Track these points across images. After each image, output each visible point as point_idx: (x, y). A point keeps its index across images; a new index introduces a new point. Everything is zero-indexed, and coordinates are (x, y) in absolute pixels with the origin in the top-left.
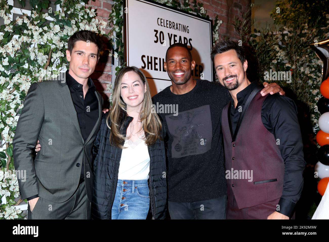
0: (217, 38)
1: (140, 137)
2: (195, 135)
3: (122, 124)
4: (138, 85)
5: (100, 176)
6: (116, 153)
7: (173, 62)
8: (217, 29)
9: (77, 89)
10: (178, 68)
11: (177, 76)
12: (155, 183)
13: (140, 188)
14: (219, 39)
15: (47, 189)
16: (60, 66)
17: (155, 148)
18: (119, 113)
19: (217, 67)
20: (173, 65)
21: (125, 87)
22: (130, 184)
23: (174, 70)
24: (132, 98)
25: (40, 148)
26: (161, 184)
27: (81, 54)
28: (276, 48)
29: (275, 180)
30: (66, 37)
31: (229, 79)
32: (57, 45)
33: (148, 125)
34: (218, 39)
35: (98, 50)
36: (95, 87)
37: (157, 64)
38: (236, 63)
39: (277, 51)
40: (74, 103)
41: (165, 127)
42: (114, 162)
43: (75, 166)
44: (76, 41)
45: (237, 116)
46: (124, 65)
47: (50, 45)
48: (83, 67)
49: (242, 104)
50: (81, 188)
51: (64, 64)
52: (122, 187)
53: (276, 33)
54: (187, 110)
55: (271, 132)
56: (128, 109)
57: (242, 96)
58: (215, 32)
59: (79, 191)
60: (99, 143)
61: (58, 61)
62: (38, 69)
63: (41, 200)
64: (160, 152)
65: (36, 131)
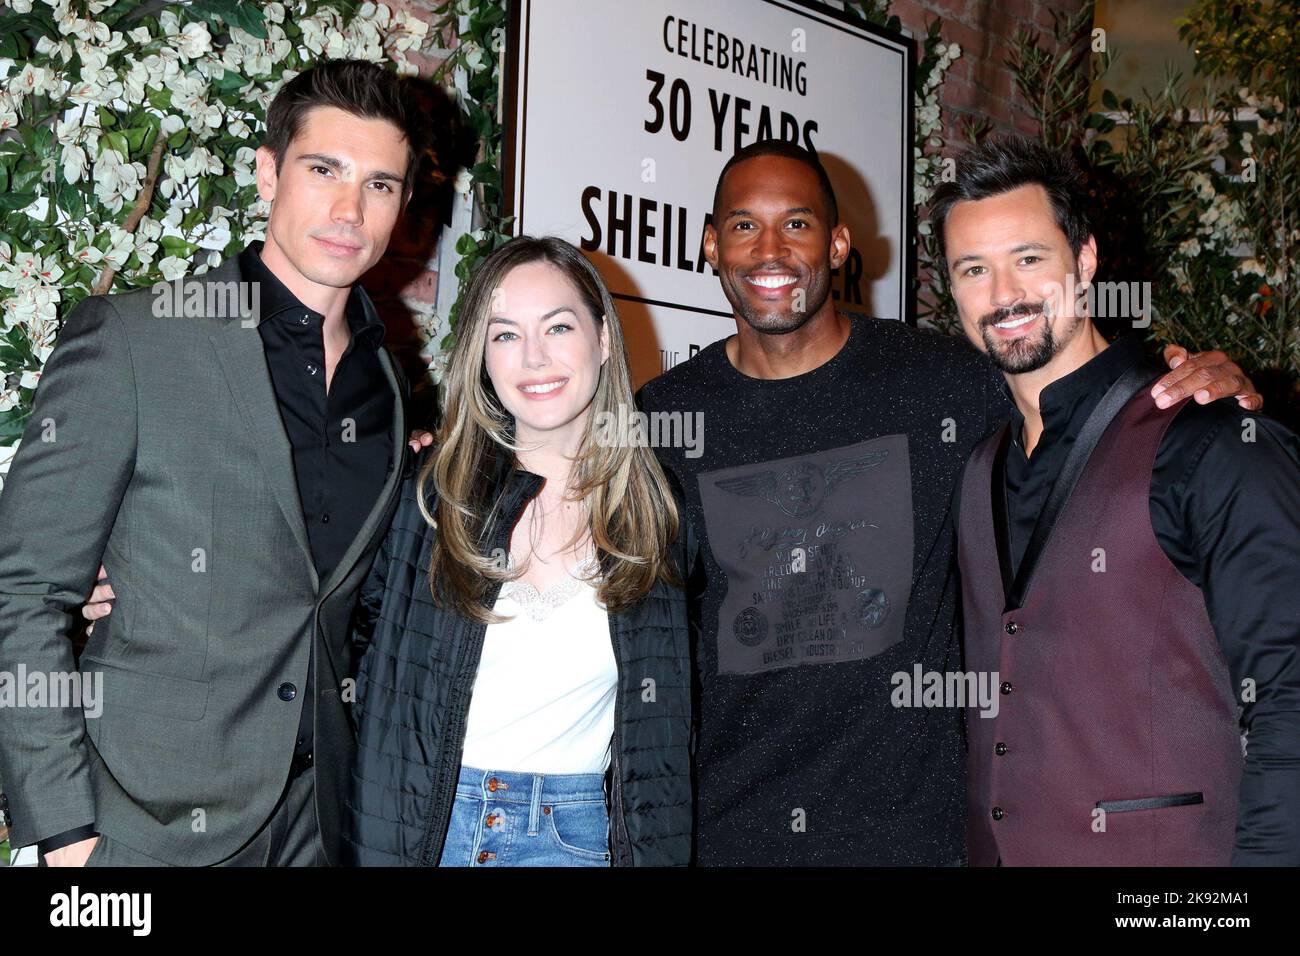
0: (932, 126)
1: (575, 568)
2: (832, 571)
3: (491, 505)
4: (569, 328)
5: (381, 747)
6: (457, 643)
7: (748, 227)
8: (934, 84)
9: (295, 335)
10: (770, 256)
11: (762, 292)
12: (636, 784)
13: (564, 810)
14: (940, 128)
15: (135, 800)
16: (198, 219)
17: (640, 624)
18: (478, 456)
19: (957, 264)
20: (745, 239)
21: (509, 336)
22: (519, 791)
23: (751, 262)
24: (538, 389)
25: (112, 602)
26: (667, 793)
27: (326, 170)
28: (1199, 188)
29: (1196, 799)
30: (234, 82)
31: (1010, 321)
32: (192, 117)
33: (615, 513)
34: (937, 132)
35: (409, 155)
36: (381, 327)
37: (651, 232)
38: (1048, 249)
39: (1202, 201)
40: (279, 401)
41: (691, 526)
42: (447, 682)
43: (272, 698)
44: (307, 107)
45: (1033, 493)
46: (501, 227)
47: (155, 116)
48: (333, 235)
49: (1064, 437)
50: (295, 799)
51: (219, 211)
52: (483, 803)
53: (1206, 116)
54: (801, 453)
55: (1187, 577)
56: (523, 439)
57: (1064, 402)
58: (923, 98)
59: (285, 815)
60: (380, 591)
61: (189, 193)
62: (96, 225)
63: (108, 850)
64: (665, 641)
65: (91, 528)
